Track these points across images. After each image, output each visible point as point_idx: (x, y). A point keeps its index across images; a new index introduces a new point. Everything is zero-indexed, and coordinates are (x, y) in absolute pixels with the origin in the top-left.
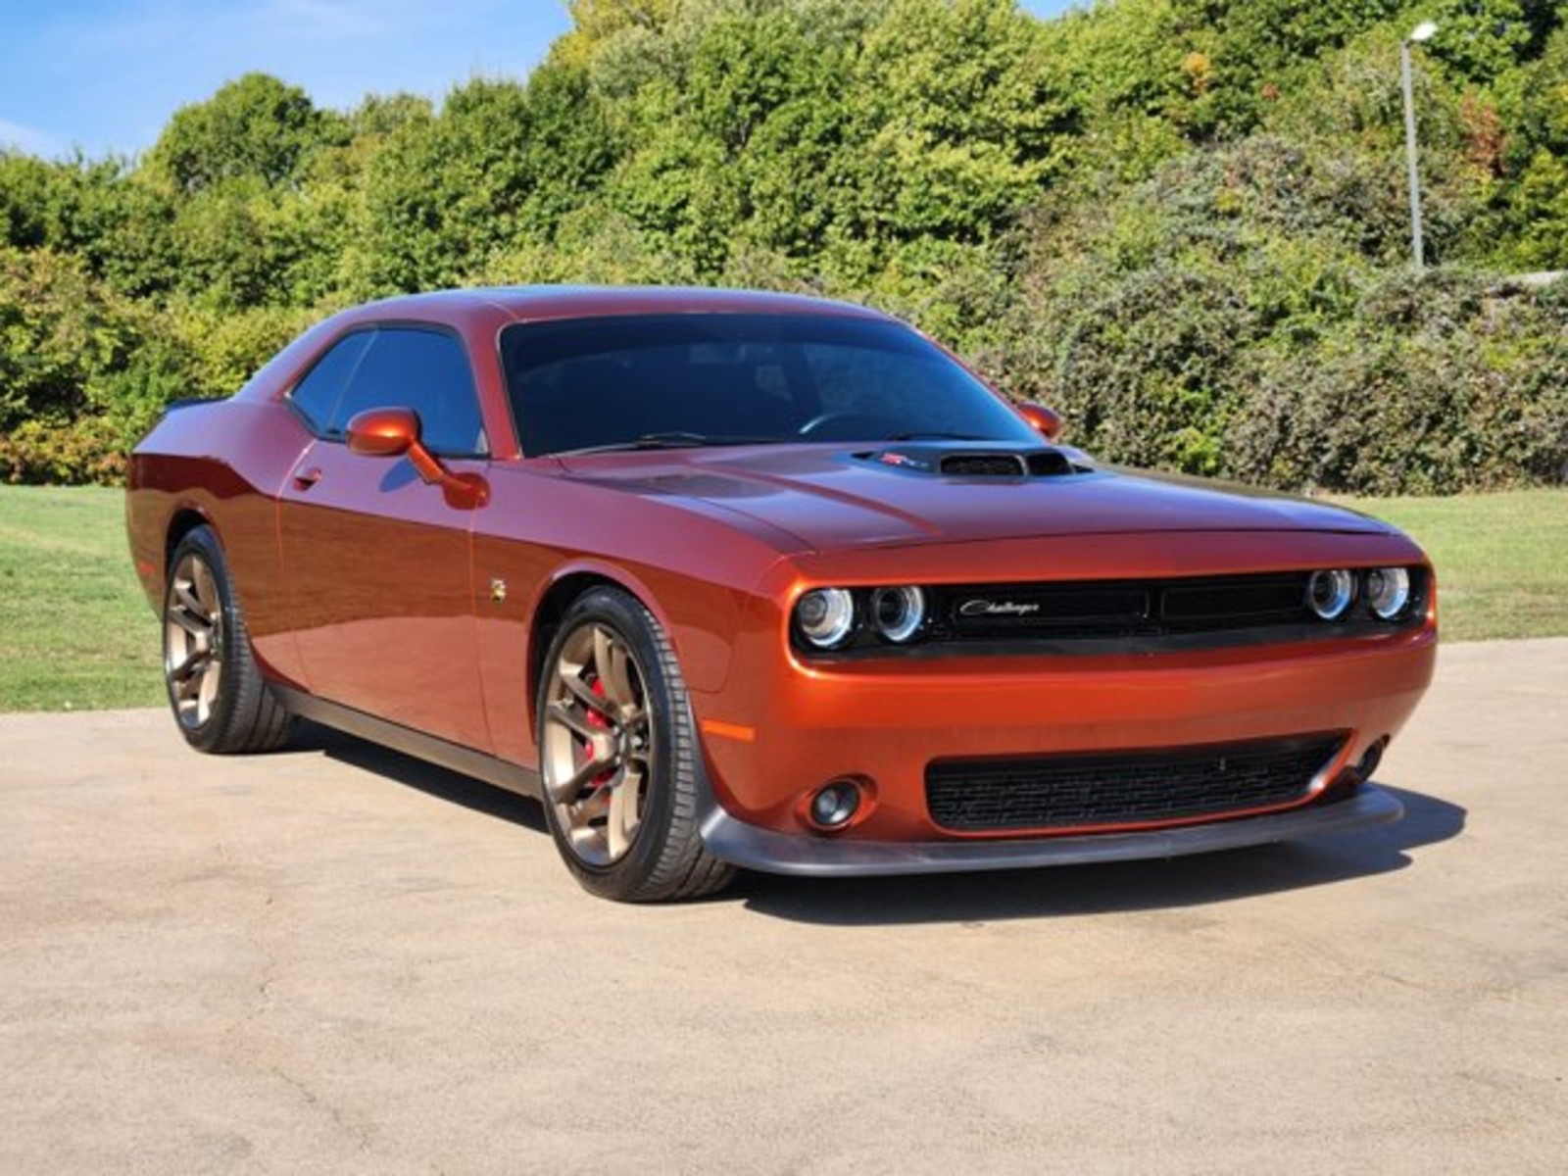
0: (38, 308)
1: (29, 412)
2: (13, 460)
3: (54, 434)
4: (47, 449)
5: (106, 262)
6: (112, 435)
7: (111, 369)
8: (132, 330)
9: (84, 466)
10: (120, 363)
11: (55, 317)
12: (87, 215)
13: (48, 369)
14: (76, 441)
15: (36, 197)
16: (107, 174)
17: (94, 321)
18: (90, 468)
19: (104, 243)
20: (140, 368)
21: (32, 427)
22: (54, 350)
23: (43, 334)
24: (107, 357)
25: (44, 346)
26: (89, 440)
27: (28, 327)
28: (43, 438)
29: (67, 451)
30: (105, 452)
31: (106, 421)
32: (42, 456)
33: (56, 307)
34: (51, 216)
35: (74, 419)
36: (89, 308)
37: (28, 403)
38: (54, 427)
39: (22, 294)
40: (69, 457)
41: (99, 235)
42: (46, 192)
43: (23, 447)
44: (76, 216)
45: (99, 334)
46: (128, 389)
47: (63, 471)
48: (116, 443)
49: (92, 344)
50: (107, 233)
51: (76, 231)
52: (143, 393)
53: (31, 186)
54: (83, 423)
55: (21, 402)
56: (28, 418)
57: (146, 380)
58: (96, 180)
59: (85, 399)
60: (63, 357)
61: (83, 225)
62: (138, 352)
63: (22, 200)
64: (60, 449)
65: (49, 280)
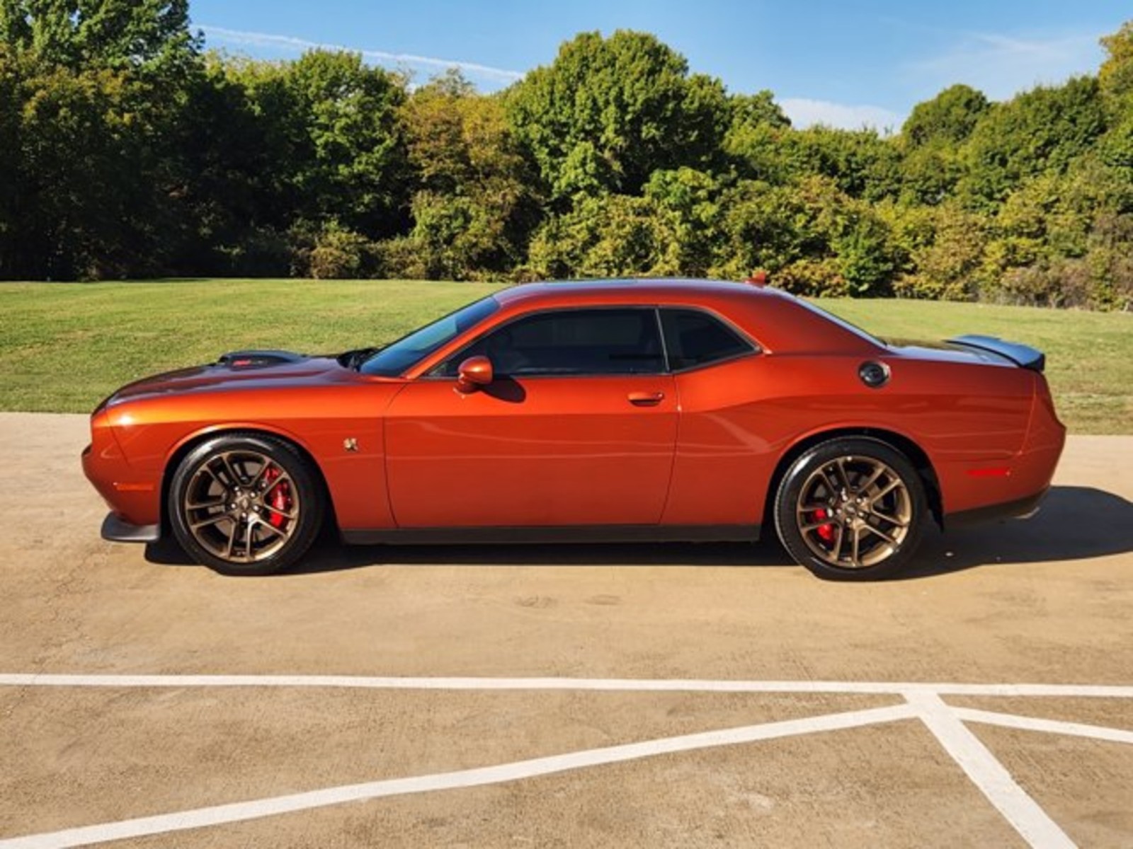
0: (812, 205)
1: (800, 255)
2: (790, 278)
3: (811, 266)
4: (807, 273)
5: (867, 181)
6: (840, 267)
7: (842, 236)
8: (855, 216)
9: (824, 282)
10: (846, 232)
11: (820, 210)
12: (859, 158)
13: (813, 235)
14: (822, 269)
15: (836, 150)
16: (871, 138)
17: (836, 212)
18: (827, 283)
19: (865, 172)
20: (855, 235)
21: (802, 263)
22: (817, 226)
23: (814, 217)
24: (840, 229)
25: (813, 223)
26: (828, 268)
27: (806, 214)
28: (806, 268)
29: (817, 274)
30: (835, 275)
31: (837, 260)
32: (803, 276)
33: (821, 205)
34: (842, 159)
35: (822, 259)
36: (834, 205)
37: (801, 251)
38: (812, 263)
39: (806, 198)
40: (817, 277)
41: (864, 168)
42: (841, 147)
43: (795, 272)
44: (854, 159)
45: (839, 219)
46: (848, 246)
47: (814, 284)
48: (841, 271)
49: (835, 223)
50: (867, 167)
51: (853, 166)
52: (855, 248)
53: (834, 145)
54: (827, 260)
55: (797, 251)
56: (800, 258)
57: (857, 241)
58: (866, 141)
59: (830, 249)
60: (820, 229)
61: (857, 163)
62: (856, 227)
63: (828, 151)
64: (813, 273)
65: (819, 191)
